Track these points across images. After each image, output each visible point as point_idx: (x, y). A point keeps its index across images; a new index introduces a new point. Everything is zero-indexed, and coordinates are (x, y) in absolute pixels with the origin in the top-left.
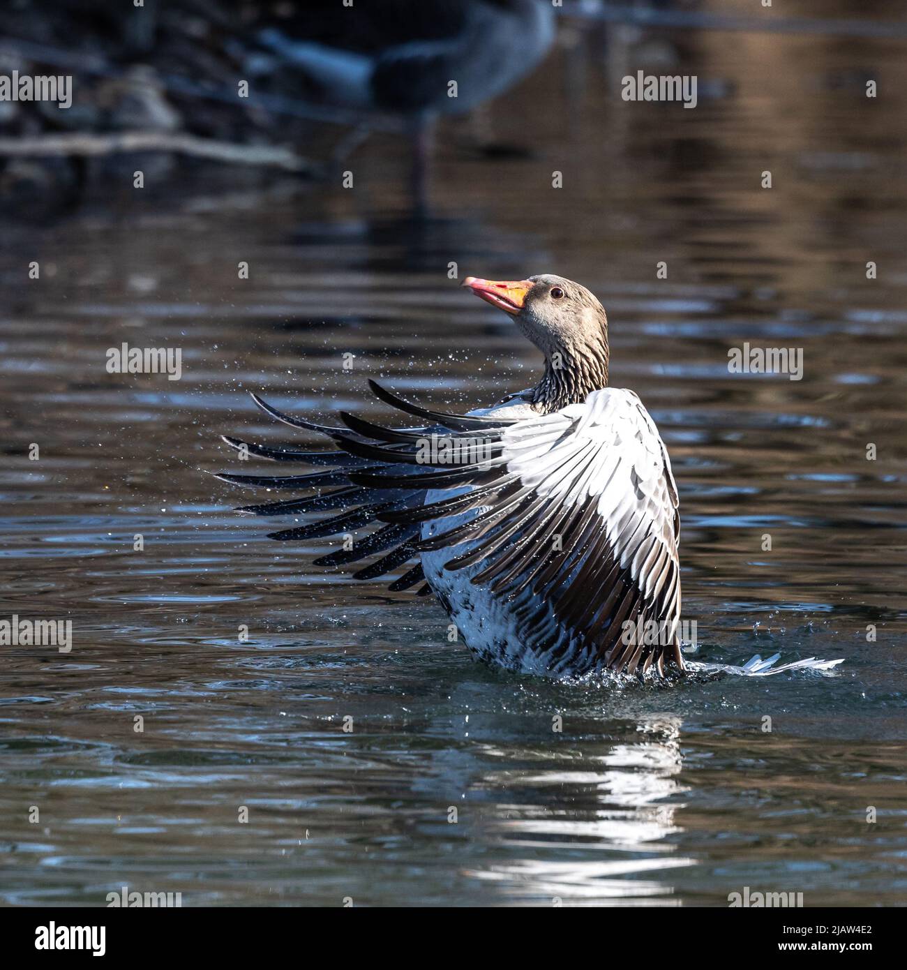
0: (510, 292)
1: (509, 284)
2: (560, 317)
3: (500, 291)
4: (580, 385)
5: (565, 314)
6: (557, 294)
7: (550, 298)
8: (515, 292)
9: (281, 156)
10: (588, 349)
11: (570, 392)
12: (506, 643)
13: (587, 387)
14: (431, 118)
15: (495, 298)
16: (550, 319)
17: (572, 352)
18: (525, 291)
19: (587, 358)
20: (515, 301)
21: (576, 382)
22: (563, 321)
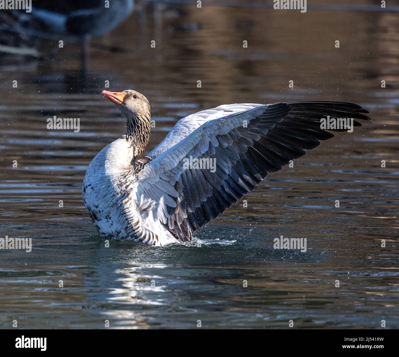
0: (118, 96)
1: (118, 93)
2: (136, 105)
3: (115, 96)
4: (143, 131)
5: (138, 104)
6: (135, 97)
7: (132, 98)
8: (120, 96)
9: (33, 52)
10: (146, 118)
11: (139, 133)
12: (120, 232)
13: (146, 132)
14: (88, 38)
15: (113, 98)
16: (133, 106)
17: (140, 118)
18: (124, 96)
19: (145, 121)
20: (120, 100)
21: (141, 130)
22: (137, 107)
